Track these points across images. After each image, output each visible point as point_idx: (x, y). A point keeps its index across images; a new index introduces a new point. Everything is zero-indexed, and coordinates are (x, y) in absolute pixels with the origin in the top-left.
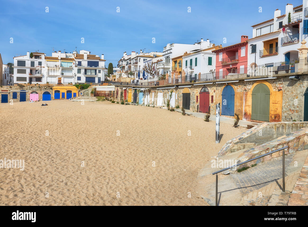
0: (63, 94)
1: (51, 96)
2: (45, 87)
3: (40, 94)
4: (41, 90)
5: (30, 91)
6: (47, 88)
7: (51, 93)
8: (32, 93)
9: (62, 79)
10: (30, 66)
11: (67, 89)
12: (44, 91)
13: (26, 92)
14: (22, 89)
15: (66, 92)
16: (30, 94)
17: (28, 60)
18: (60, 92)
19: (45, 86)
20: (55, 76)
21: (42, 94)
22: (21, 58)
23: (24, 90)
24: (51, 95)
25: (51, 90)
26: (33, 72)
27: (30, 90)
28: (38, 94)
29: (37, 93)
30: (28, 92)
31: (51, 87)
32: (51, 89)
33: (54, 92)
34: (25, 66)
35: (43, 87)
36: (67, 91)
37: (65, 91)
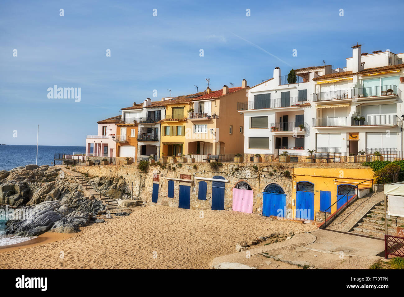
0: (325, 196)
1: (285, 200)
2: (271, 170)
3: (257, 192)
4: (259, 178)
5: (234, 181)
6: (275, 171)
7: (287, 189)
8: (237, 186)
9: (361, 137)
10: (279, 104)
11: (339, 180)
12: (268, 181)
13: (224, 182)
14: (216, 174)
15: (336, 188)
16: (234, 189)
17: (276, 91)
18: (315, 189)
19: (271, 166)
20: (337, 131)
21: (263, 191)
22: (261, 89)
23: (220, 175)
24: (287, 197)
25: (286, 181)
26: (289, 121)
27: (234, 178)
28: (251, 192)
29: (249, 188)
30: (229, 182)
31: (288, 168)
32: (288, 175)
33: (295, 187)
34: (269, 108)
35: (265, 169)
36: (338, 187)
37: (332, 188)
